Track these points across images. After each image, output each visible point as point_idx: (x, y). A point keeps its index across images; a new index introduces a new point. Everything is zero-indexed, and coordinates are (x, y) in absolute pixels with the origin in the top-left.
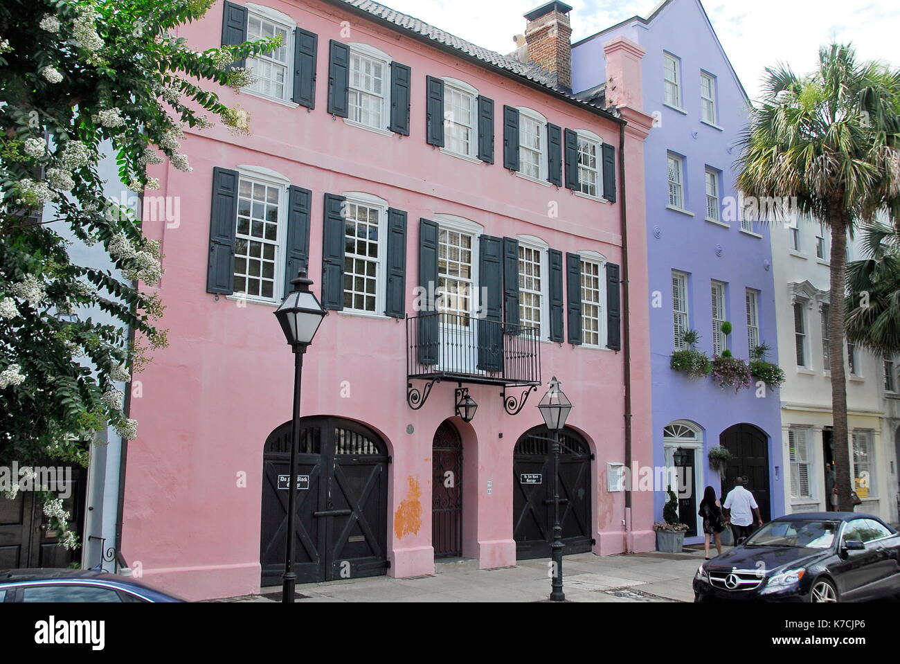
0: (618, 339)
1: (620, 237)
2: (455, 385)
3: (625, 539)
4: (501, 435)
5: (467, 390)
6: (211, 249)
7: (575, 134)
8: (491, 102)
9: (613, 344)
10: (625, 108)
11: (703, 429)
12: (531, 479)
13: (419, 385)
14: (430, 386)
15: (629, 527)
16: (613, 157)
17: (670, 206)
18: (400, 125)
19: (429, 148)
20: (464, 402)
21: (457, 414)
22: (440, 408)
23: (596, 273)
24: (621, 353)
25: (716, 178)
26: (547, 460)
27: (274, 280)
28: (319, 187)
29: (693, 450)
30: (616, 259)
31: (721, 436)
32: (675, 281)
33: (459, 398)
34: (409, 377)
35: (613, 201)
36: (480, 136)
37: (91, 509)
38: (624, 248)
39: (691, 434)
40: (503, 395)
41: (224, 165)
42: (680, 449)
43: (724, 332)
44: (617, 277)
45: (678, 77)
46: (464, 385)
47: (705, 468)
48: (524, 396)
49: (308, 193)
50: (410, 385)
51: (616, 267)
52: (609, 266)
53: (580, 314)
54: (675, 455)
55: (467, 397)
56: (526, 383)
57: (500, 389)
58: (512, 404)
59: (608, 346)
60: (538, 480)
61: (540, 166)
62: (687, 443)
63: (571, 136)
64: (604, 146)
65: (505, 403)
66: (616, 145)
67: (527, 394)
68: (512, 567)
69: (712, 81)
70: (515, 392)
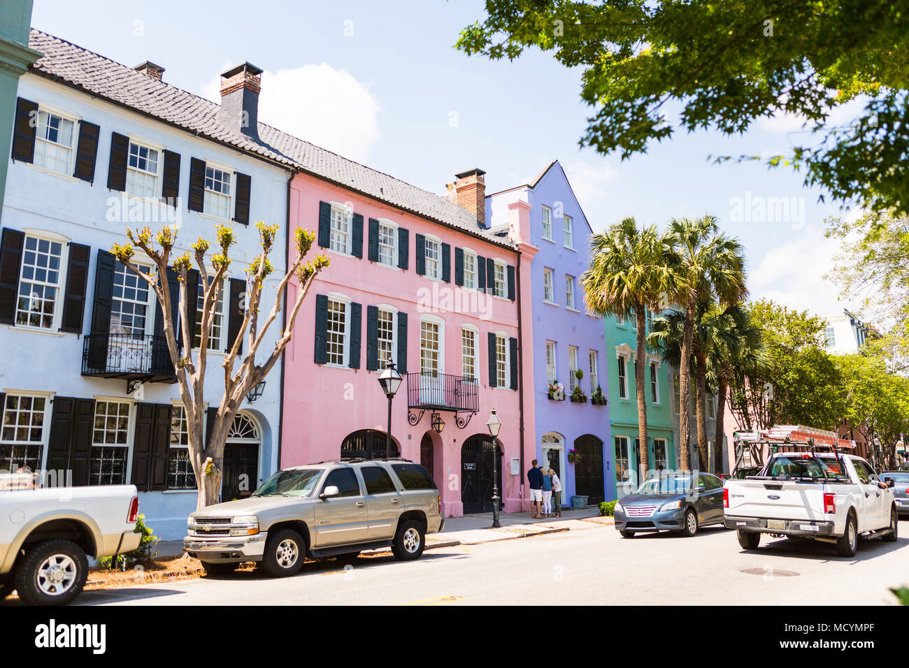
0: (516, 384)
1: (517, 322)
2: (432, 411)
3: (521, 503)
4: (455, 441)
5: (439, 414)
6: (316, 339)
7: (493, 261)
8: (449, 246)
9: (514, 386)
10: (522, 245)
11: (565, 438)
12: (470, 466)
13: (416, 412)
14: (423, 413)
15: (523, 496)
16: (513, 273)
17: (546, 301)
18: (403, 264)
19: (418, 275)
20: (437, 421)
21: (432, 428)
22: (424, 427)
23: (504, 344)
24: (518, 392)
25: (572, 281)
26: (478, 455)
27: (343, 355)
28: (365, 302)
29: (558, 451)
30: (515, 336)
31: (575, 442)
32: (548, 347)
33: (434, 419)
34: (409, 407)
35: (513, 300)
36: (443, 267)
37: (261, 480)
38: (520, 329)
39: (557, 441)
40: (455, 417)
41: (321, 293)
42: (551, 450)
43: (577, 377)
44: (516, 345)
45: (550, 220)
46: (436, 412)
47: (565, 461)
48: (469, 418)
49: (360, 306)
50: (409, 412)
51: (515, 340)
52: (511, 339)
53: (496, 369)
54: (548, 453)
55: (439, 419)
56: (471, 410)
57: (454, 414)
58: (461, 422)
59: (511, 388)
60: (473, 467)
61: (473, 281)
62: (555, 447)
63: (491, 262)
64: (508, 267)
65: (457, 421)
66: (515, 266)
67: (471, 417)
68: (461, 517)
69: (570, 220)
70: (463, 416)
